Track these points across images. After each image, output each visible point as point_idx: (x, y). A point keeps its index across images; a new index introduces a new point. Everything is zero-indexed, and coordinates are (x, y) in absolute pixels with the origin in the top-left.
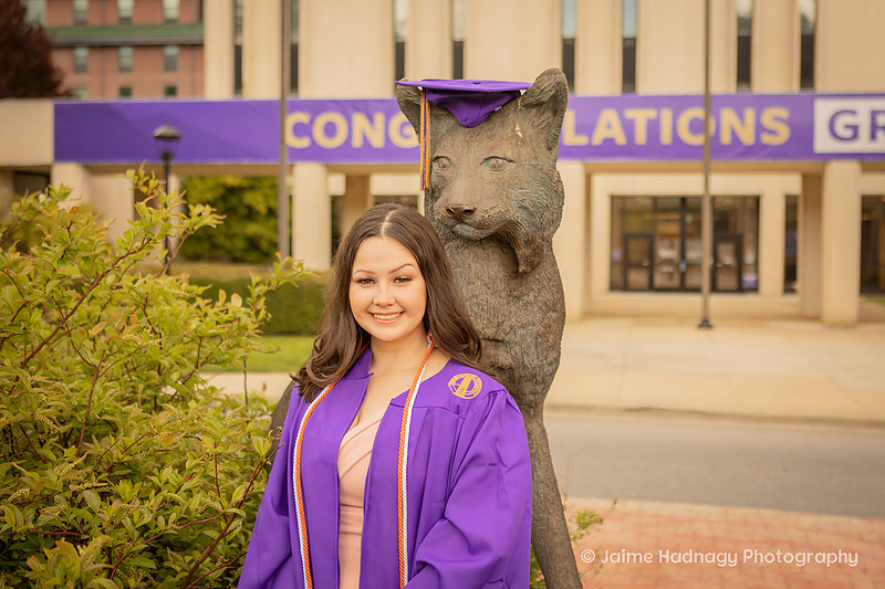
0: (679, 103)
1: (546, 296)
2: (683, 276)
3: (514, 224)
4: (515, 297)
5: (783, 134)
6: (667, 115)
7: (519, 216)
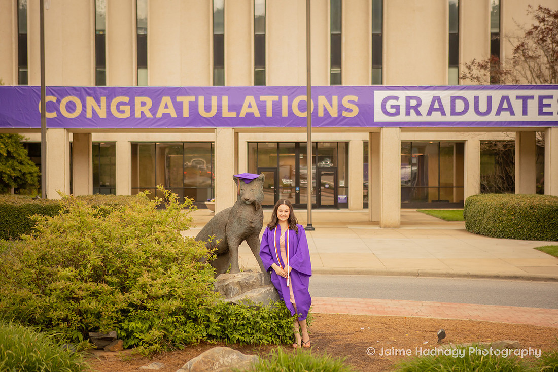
0: (292, 91)
1: (260, 214)
2: (298, 196)
3: (255, 201)
4: (255, 214)
5: (356, 111)
6: (285, 99)
7: (256, 199)
